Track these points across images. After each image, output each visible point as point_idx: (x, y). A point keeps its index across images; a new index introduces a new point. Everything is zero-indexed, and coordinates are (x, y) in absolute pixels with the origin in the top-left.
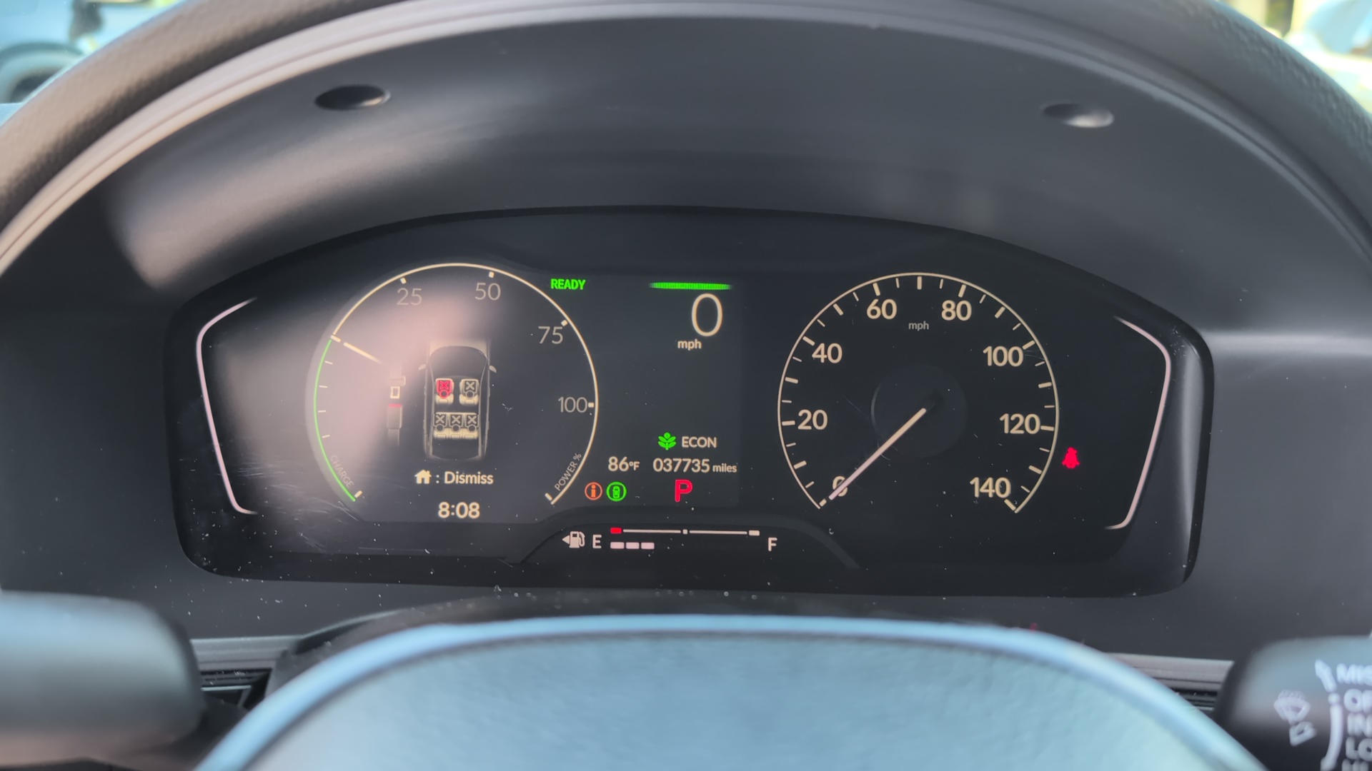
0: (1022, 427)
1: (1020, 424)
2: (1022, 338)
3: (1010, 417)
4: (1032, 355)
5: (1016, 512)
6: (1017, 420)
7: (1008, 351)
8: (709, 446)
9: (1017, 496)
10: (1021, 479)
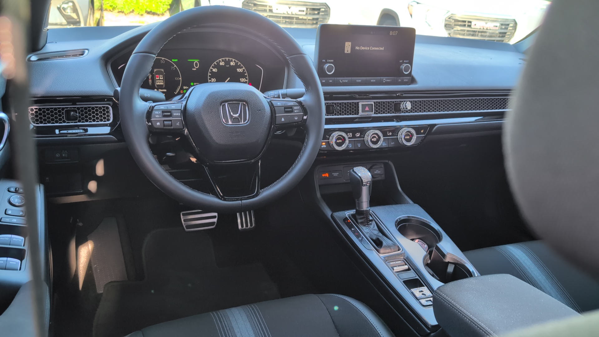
2: (242, 67)
4: (244, 70)
7: (240, 69)
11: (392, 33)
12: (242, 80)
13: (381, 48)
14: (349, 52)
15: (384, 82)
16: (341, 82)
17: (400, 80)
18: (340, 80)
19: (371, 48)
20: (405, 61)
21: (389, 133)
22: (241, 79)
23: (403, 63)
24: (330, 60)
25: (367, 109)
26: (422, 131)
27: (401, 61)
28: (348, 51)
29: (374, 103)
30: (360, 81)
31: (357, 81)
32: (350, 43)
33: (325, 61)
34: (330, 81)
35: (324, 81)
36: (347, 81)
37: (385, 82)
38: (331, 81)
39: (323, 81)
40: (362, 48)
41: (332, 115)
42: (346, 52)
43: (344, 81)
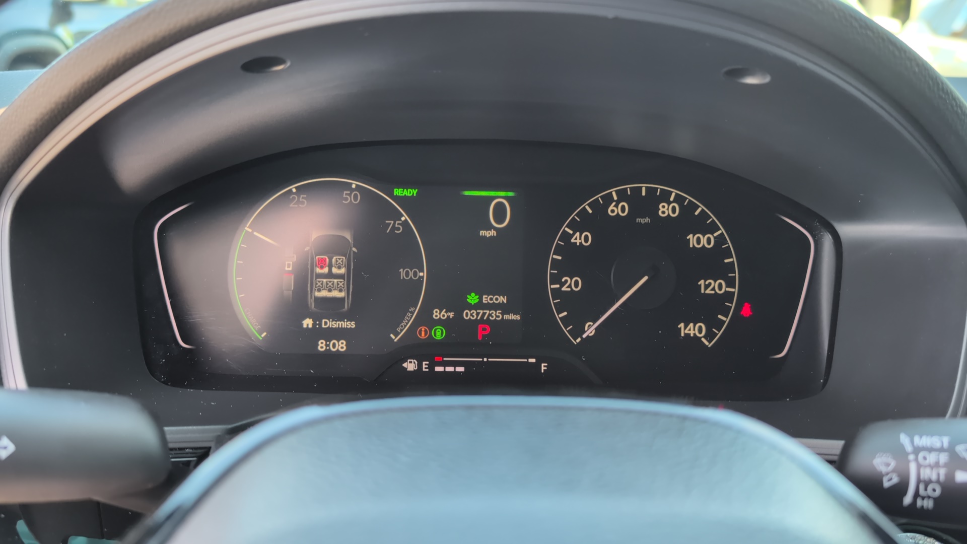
0: (713, 289)
1: (712, 287)
2: (713, 228)
3: (705, 282)
4: (720, 240)
5: (709, 346)
6: (710, 284)
8: (501, 302)
9: (710, 336)
10: (713, 324)
12: (707, 287)
22: (702, 282)
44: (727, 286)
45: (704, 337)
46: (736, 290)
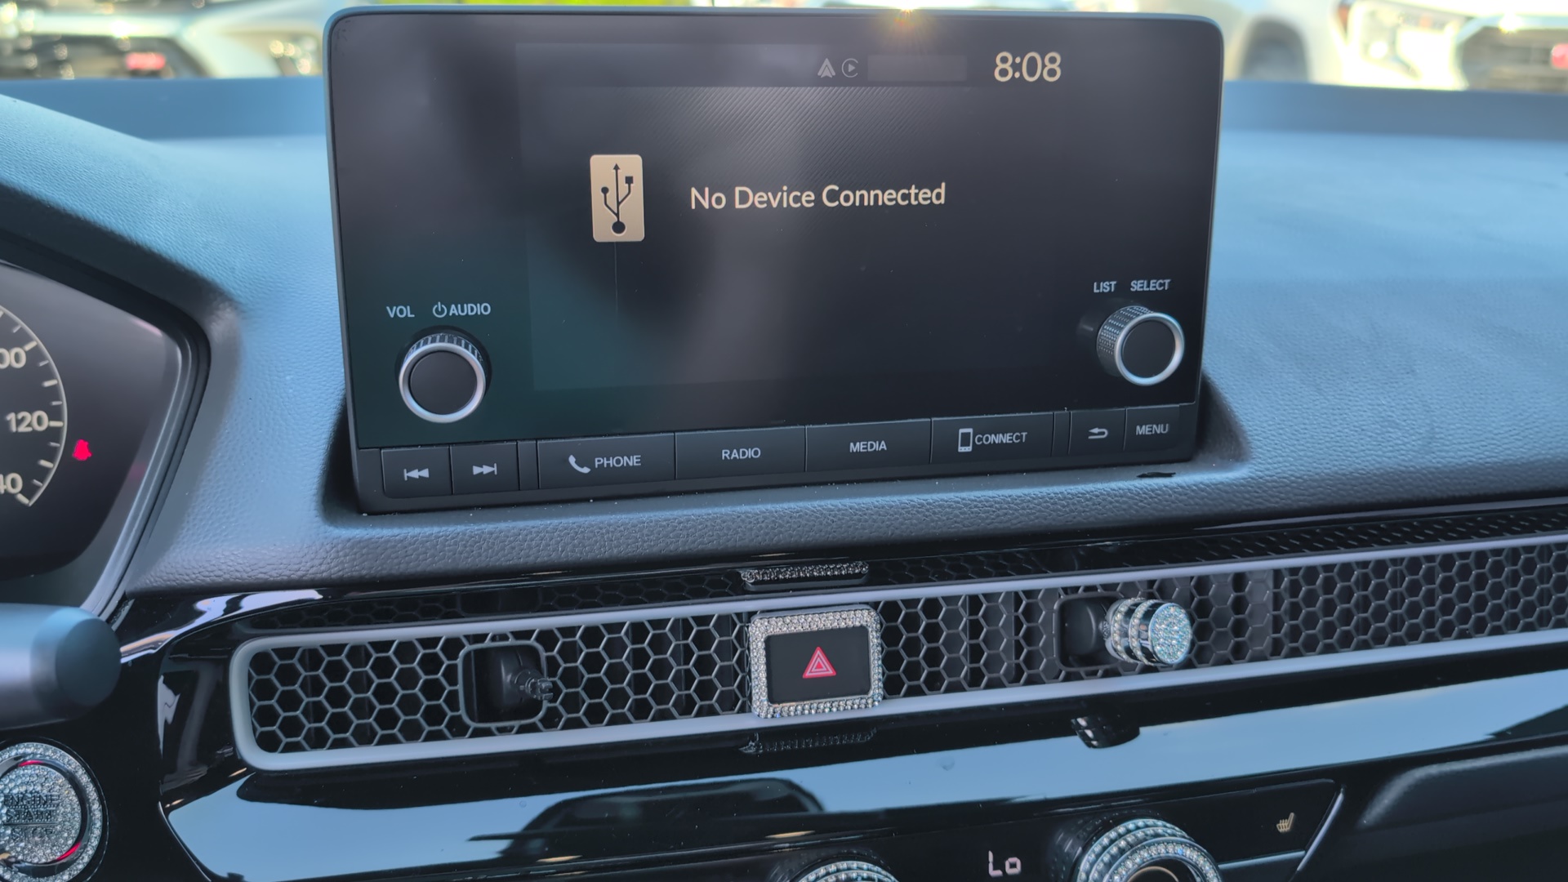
0: (29, 425)
1: (32, 421)
2: (21, 340)
3: (16, 417)
4: (34, 355)
5: (30, 504)
6: (23, 419)
7: (10, 354)
9: (28, 491)
10: (31, 474)
11: (1017, 67)
12: (19, 422)
13: (925, 193)
14: (635, 231)
15: (962, 449)
16: (586, 470)
17: (1098, 433)
18: (572, 460)
19: (833, 196)
20: (1137, 286)
21: (999, 865)
22: (11, 417)
23: (1125, 296)
24: (462, 301)
25: (819, 666)
26: (1284, 826)
27: (1107, 286)
28: (619, 227)
29: (888, 611)
30: (750, 453)
31: (725, 454)
32: (633, 164)
33: (407, 312)
34: (476, 470)
35: (425, 473)
36: (634, 461)
37: (969, 449)
38: (486, 470)
39: (415, 474)
40: (744, 197)
41: (523, 730)
42: (602, 231)
43: (612, 462)
44: (50, 419)
45: (21, 492)
46: (62, 424)
